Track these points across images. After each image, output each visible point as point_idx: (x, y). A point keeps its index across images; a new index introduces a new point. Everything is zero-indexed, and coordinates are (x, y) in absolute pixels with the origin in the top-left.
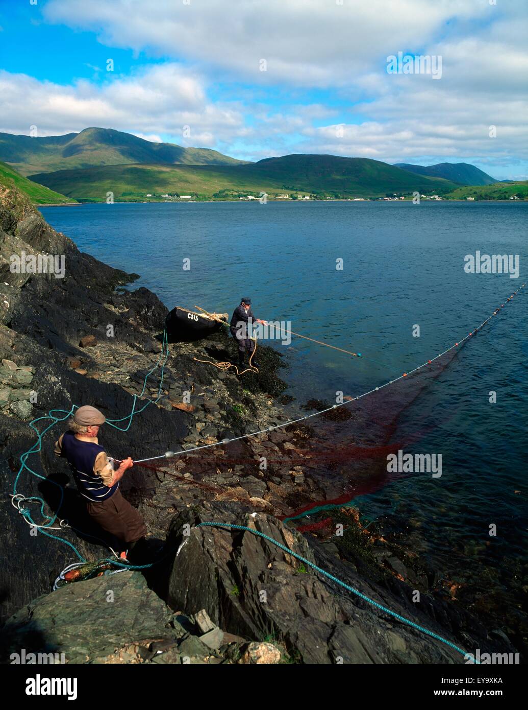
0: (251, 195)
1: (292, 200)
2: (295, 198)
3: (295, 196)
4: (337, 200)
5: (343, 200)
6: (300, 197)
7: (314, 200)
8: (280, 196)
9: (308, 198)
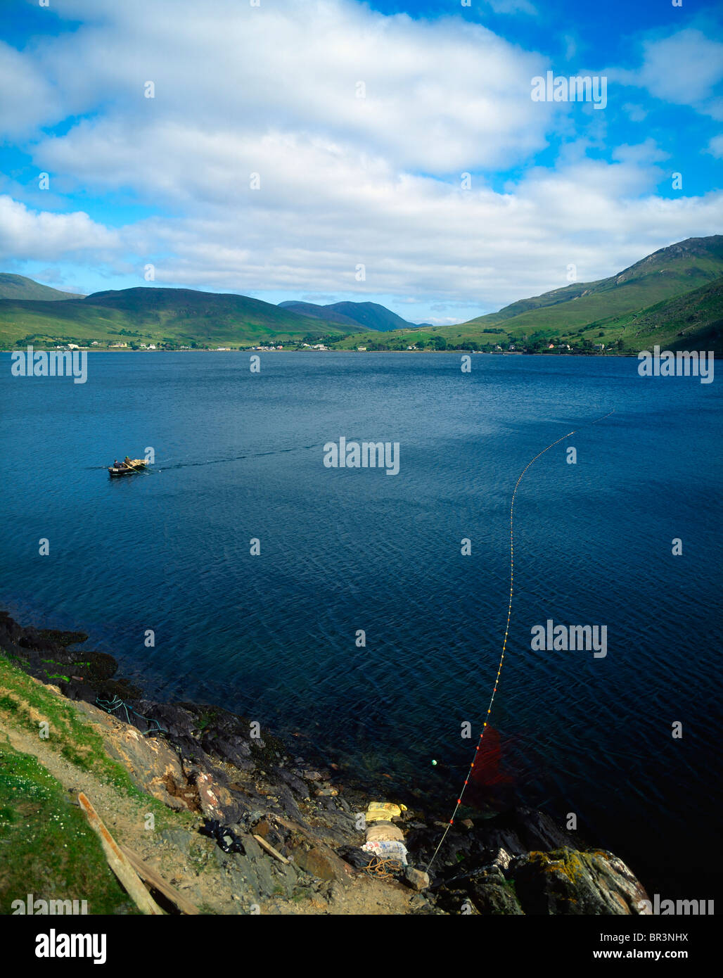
0: (73, 343)
1: (132, 351)
2: (135, 348)
3: (136, 344)
4: (194, 350)
5: (202, 350)
6: (143, 346)
7: (163, 349)
8: (115, 344)
9: (154, 347)
